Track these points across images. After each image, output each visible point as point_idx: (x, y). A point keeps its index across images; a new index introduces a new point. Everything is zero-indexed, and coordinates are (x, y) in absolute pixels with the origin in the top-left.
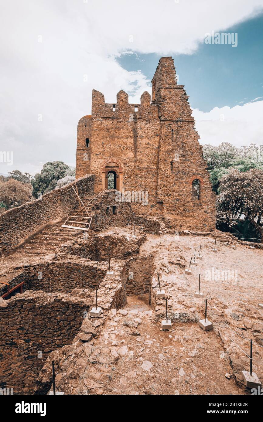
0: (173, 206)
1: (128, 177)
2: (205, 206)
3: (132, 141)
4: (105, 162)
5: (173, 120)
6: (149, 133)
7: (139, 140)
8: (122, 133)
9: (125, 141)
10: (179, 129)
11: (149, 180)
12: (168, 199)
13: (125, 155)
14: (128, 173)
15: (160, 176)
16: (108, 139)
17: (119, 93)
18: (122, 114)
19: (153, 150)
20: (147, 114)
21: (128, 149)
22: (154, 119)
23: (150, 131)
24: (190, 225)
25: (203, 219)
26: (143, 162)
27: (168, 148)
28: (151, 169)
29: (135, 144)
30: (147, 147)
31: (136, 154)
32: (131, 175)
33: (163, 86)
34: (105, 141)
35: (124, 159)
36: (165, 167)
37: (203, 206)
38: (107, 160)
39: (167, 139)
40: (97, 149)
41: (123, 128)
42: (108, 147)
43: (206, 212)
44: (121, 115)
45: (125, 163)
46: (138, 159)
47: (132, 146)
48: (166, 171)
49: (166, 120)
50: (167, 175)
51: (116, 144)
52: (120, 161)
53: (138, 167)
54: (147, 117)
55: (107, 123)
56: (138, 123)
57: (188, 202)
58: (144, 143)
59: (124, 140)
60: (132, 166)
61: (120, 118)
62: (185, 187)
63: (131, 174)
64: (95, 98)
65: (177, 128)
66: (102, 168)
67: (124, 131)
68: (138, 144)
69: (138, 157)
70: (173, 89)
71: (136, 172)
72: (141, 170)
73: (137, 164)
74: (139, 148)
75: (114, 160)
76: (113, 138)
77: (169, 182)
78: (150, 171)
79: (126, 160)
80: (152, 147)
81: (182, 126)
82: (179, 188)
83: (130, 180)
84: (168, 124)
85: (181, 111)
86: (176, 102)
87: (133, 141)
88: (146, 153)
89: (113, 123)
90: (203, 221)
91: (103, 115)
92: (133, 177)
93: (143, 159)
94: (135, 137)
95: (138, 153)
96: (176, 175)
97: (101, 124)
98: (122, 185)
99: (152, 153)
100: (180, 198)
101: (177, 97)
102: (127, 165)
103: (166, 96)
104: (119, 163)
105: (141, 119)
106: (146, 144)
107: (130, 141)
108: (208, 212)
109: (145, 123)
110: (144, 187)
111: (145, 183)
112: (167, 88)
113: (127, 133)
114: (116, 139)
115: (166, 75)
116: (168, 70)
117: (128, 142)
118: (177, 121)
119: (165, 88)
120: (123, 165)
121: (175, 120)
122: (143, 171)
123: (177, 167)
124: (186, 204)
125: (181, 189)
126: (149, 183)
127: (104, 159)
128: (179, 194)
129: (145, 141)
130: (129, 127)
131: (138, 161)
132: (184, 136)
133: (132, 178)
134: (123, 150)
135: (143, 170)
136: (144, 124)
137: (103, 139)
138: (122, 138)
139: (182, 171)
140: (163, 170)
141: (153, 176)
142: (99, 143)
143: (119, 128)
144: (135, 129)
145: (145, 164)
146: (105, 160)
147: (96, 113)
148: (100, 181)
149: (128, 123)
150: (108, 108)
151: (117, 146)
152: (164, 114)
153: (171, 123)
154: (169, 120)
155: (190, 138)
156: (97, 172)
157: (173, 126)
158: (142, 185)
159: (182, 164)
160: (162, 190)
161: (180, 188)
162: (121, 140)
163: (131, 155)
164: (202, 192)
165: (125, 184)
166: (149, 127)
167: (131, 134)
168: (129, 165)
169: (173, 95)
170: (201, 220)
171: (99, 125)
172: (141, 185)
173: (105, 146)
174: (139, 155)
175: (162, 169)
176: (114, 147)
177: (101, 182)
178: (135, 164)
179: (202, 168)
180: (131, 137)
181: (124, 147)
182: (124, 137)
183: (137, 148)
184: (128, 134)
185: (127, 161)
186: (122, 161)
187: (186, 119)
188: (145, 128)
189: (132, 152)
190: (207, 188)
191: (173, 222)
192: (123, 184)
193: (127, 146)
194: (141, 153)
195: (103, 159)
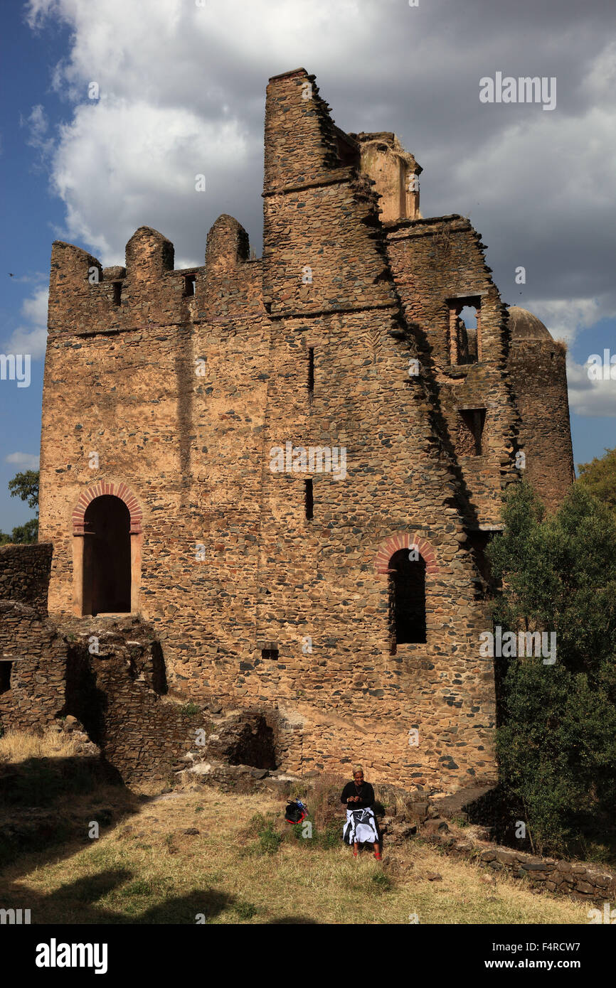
0: (314, 669)
1: (160, 546)
2: (446, 669)
3: (170, 408)
4: (82, 496)
5: (314, 311)
6: (232, 374)
7: (199, 405)
8: (141, 383)
9: (149, 414)
10: (334, 344)
11: (235, 558)
12: (294, 637)
13: (148, 465)
14: (158, 534)
15: (267, 542)
16: (95, 409)
17: (133, 238)
18: (142, 315)
19: (250, 438)
20: (224, 299)
21: (158, 441)
22: (253, 314)
23: (236, 364)
24: (386, 756)
25: (438, 733)
26: (213, 489)
27: (297, 426)
28: (241, 514)
29: (185, 424)
30: (227, 427)
31: (185, 460)
32: (170, 542)
33: (273, 185)
34: (85, 417)
35: (147, 479)
36: (286, 503)
37: (439, 673)
38: (90, 490)
39: (290, 391)
40: (60, 450)
41: (143, 364)
42: (93, 440)
43: (450, 701)
44: (138, 316)
45: (150, 496)
46: (196, 476)
47: (172, 429)
48: (288, 518)
49: (287, 317)
50: (292, 535)
51: (120, 425)
52: (131, 489)
53: (193, 509)
54: (225, 313)
55: (95, 355)
56: (195, 339)
57: (375, 652)
58: (216, 413)
59: (147, 409)
60: (173, 508)
61: (136, 330)
62: (360, 584)
63: (169, 536)
64: (59, 273)
65: (326, 342)
66: (75, 520)
67: (146, 375)
68: (194, 418)
69: (196, 470)
70: (312, 191)
71: (187, 528)
72: (205, 519)
73: (192, 497)
74: (197, 434)
75: (112, 485)
76: (109, 404)
77: (296, 566)
78: (239, 520)
79: (154, 483)
80: (243, 425)
81: (345, 329)
82: (336, 590)
83: (167, 558)
84: (296, 330)
85: (341, 268)
86: (324, 238)
87: (176, 409)
88: (224, 453)
89: (112, 349)
90: (438, 744)
91: (81, 327)
92: (176, 550)
93: (214, 475)
94: (185, 394)
95: (194, 455)
96: (326, 534)
97: (75, 361)
98: (140, 579)
99: (244, 449)
100: (342, 634)
101: (328, 218)
102: (156, 504)
103: (285, 223)
104: (128, 496)
105: (206, 321)
106: (223, 418)
107: (166, 411)
108: (458, 699)
109: (219, 336)
110: (217, 588)
111: (219, 572)
112: (287, 192)
113: (157, 382)
114: (120, 409)
115: (283, 140)
116: (291, 120)
117: (159, 416)
118: (327, 314)
119: (280, 194)
120: (141, 503)
121: (320, 309)
122: (213, 524)
123: (329, 501)
124: (364, 659)
125: (345, 595)
126: (235, 571)
127: (81, 484)
128: (335, 617)
129: (218, 406)
130: (163, 359)
131: (193, 487)
132: (353, 370)
133: (173, 551)
134: (141, 445)
135: (212, 520)
136: (214, 340)
137: (79, 412)
138: (141, 401)
139: (350, 515)
140: (277, 515)
141: (246, 543)
142: (66, 428)
143: (128, 367)
144: (183, 365)
145: (221, 496)
146: (84, 488)
147: (60, 323)
148: (68, 566)
149: (162, 344)
150: (99, 299)
151: (121, 435)
152: (281, 293)
153: (307, 322)
154: (298, 312)
155: (379, 377)
156: (59, 534)
157: (316, 336)
158: (208, 579)
159: (350, 488)
160: (273, 598)
161: (341, 590)
162: (135, 412)
163: (169, 462)
164: (434, 607)
165: (152, 576)
166: (234, 348)
167: (172, 384)
168: (162, 503)
169: (310, 213)
170: (431, 738)
171: (70, 363)
172: (202, 580)
173: (84, 436)
174: (197, 462)
175: (275, 513)
176: (112, 439)
177: (71, 570)
178: (183, 498)
179: (429, 502)
180: (169, 394)
181: (147, 436)
182: (146, 398)
183: (192, 433)
184: (162, 384)
185: (155, 488)
186: (138, 490)
187: (363, 298)
188: (218, 354)
189: (172, 452)
190: (452, 592)
191: (313, 738)
192: (143, 576)
193: (157, 431)
194: (205, 450)
195: (78, 485)
